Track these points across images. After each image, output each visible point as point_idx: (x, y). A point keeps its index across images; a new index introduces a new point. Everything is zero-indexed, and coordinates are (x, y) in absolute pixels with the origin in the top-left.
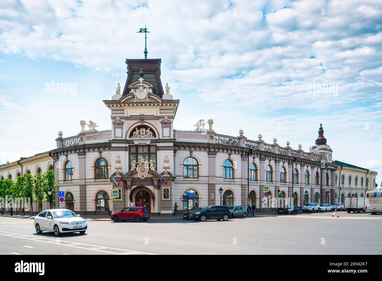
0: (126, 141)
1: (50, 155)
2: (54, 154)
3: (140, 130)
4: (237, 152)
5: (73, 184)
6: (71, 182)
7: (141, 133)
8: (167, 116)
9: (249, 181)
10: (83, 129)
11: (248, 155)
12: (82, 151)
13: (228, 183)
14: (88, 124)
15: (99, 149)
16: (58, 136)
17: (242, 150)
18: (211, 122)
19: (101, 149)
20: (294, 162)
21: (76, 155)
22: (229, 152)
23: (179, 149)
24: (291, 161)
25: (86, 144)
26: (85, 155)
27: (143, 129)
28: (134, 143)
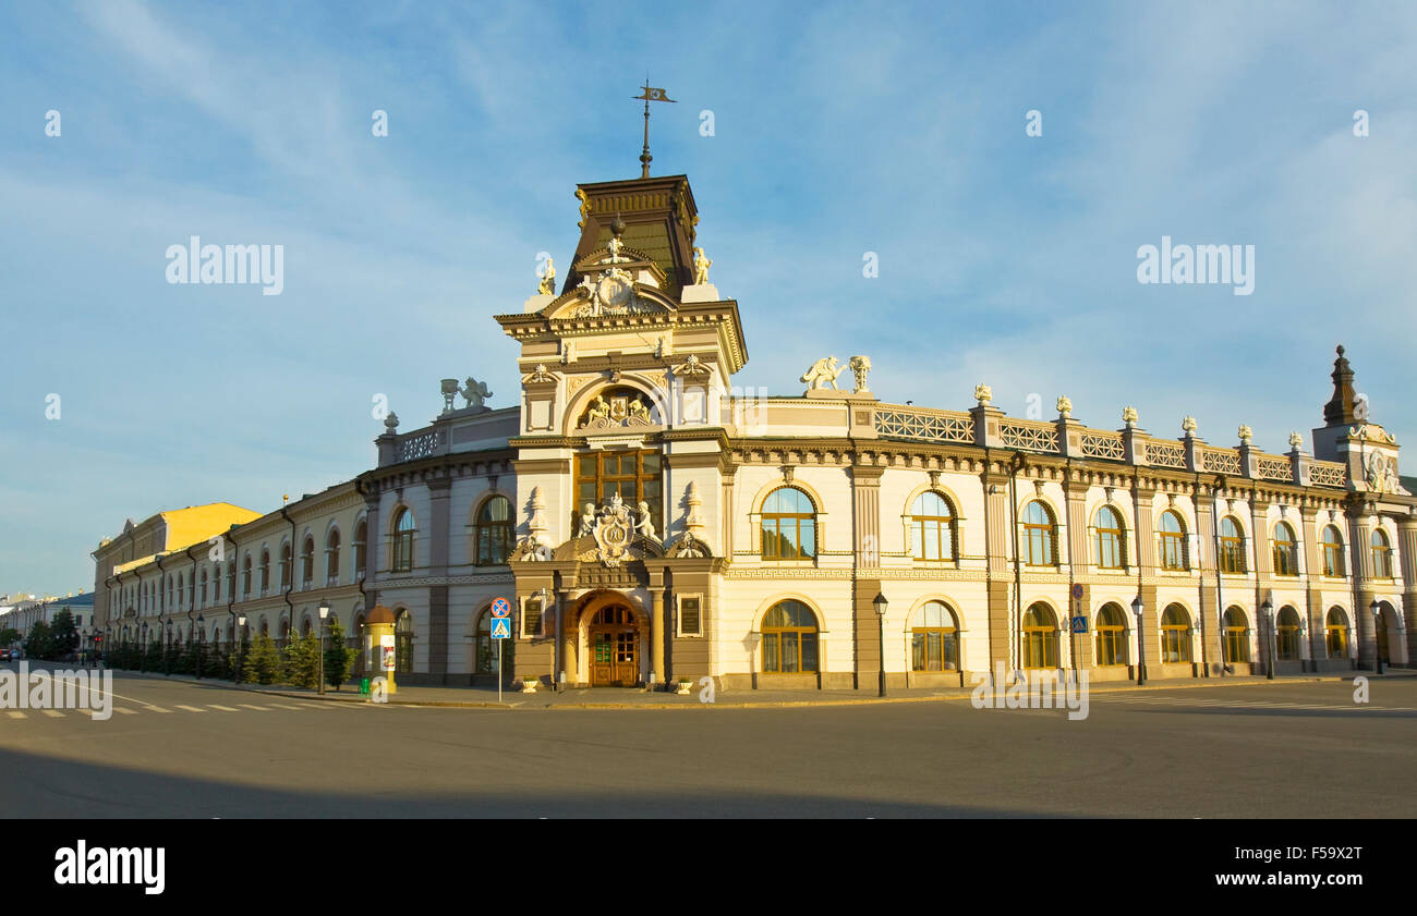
0: (566, 441)
1: (359, 490)
2: (368, 486)
3: (609, 404)
4: (965, 465)
5: (414, 584)
6: (409, 575)
7: (613, 414)
8: (695, 355)
9: (1022, 566)
10: (449, 405)
11: (1013, 474)
12: (440, 474)
13: (932, 574)
14: (465, 388)
15: (489, 467)
16: (383, 430)
17: (984, 457)
18: (860, 366)
19: (497, 468)
20: (1220, 492)
21: (425, 488)
22: (933, 463)
23: (744, 461)
24: (1203, 490)
25: (452, 454)
26: (449, 487)
27: (618, 401)
28: (589, 446)
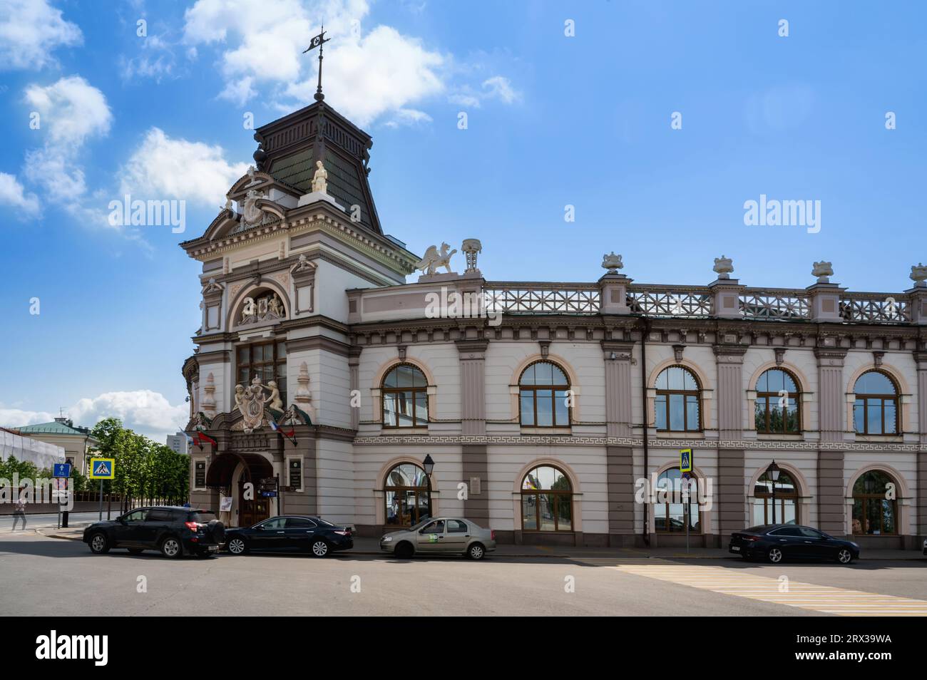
0: (227, 337)
3: (257, 304)
4: (579, 335)
8: (303, 254)
9: (651, 431)
11: (642, 341)
13: (539, 440)
17: (600, 325)
18: (472, 248)
22: (544, 335)
23: (367, 344)
27: (263, 300)
28: (240, 338)
